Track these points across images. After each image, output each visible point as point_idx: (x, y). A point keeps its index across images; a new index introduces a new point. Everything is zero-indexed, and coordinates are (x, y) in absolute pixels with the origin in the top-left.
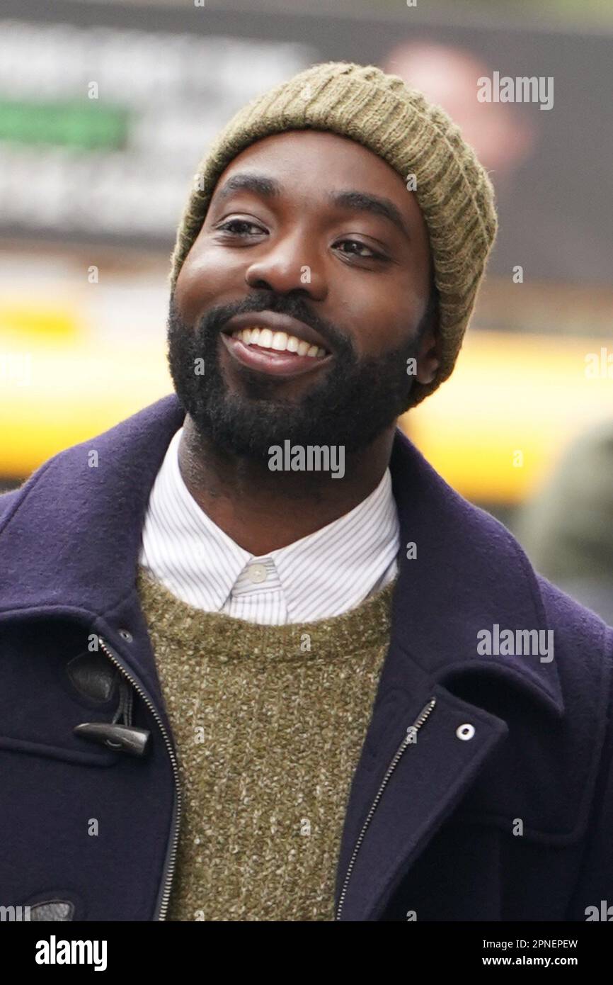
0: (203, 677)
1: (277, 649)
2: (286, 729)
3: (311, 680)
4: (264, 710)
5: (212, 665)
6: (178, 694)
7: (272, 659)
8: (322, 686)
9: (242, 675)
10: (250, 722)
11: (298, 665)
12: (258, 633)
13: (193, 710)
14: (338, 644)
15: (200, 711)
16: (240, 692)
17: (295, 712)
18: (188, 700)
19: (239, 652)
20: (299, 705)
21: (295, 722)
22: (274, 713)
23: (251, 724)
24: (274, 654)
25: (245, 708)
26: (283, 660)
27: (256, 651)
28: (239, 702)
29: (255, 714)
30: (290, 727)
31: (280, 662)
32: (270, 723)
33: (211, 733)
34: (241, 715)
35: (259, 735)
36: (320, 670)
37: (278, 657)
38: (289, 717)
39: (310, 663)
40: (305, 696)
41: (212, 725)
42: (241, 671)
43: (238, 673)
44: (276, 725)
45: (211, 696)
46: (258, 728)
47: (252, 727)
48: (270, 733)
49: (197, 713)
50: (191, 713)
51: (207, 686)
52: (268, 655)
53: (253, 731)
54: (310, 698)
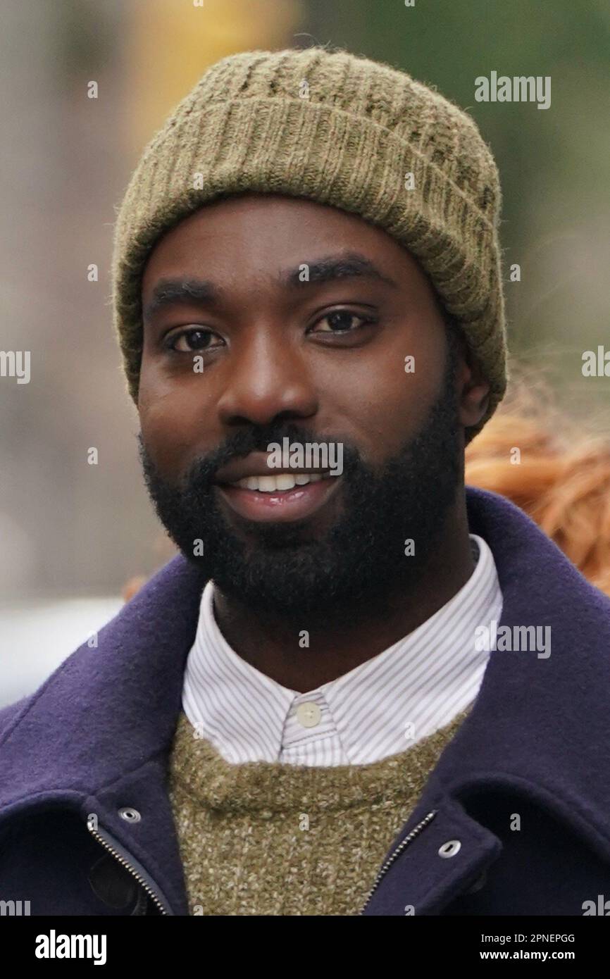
0: (245, 840)
1: (331, 794)
2: (346, 890)
3: (378, 828)
4: (318, 870)
5: (254, 824)
6: (218, 866)
7: (327, 808)
8: (390, 832)
9: (290, 831)
10: (301, 886)
11: (360, 810)
12: (306, 777)
13: (234, 881)
14: (409, 779)
15: (242, 880)
16: (288, 853)
17: (357, 868)
18: (229, 870)
19: (284, 804)
20: (361, 858)
21: (356, 880)
22: (330, 872)
23: (302, 889)
24: (327, 801)
25: (294, 870)
26: (340, 806)
27: (305, 800)
28: (287, 864)
29: (307, 877)
30: (350, 887)
31: (337, 810)
32: (325, 885)
33: (254, 906)
34: (289, 879)
35: (313, 902)
36: (388, 814)
37: (332, 804)
38: (349, 875)
39: (375, 807)
40: (370, 847)
41: (256, 896)
42: (290, 827)
43: (286, 829)
44: (332, 887)
45: (255, 861)
46: (310, 893)
47: (304, 892)
48: (326, 897)
49: (239, 884)
50: (231, 884)
51: (249, 850)
52: (321, 804)
53: (305, 897)
54: (377, 850)
